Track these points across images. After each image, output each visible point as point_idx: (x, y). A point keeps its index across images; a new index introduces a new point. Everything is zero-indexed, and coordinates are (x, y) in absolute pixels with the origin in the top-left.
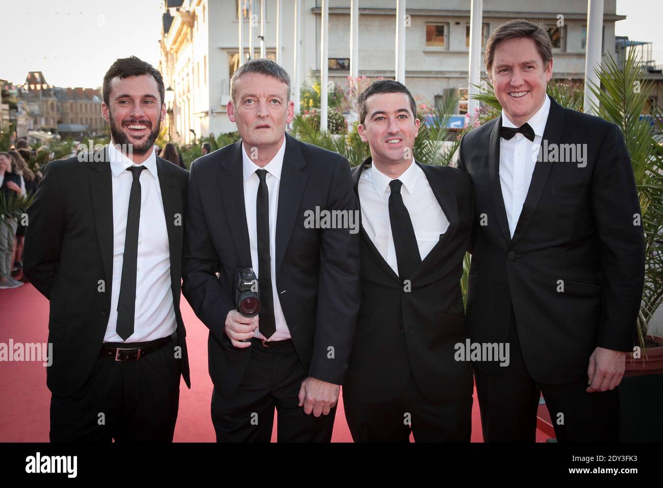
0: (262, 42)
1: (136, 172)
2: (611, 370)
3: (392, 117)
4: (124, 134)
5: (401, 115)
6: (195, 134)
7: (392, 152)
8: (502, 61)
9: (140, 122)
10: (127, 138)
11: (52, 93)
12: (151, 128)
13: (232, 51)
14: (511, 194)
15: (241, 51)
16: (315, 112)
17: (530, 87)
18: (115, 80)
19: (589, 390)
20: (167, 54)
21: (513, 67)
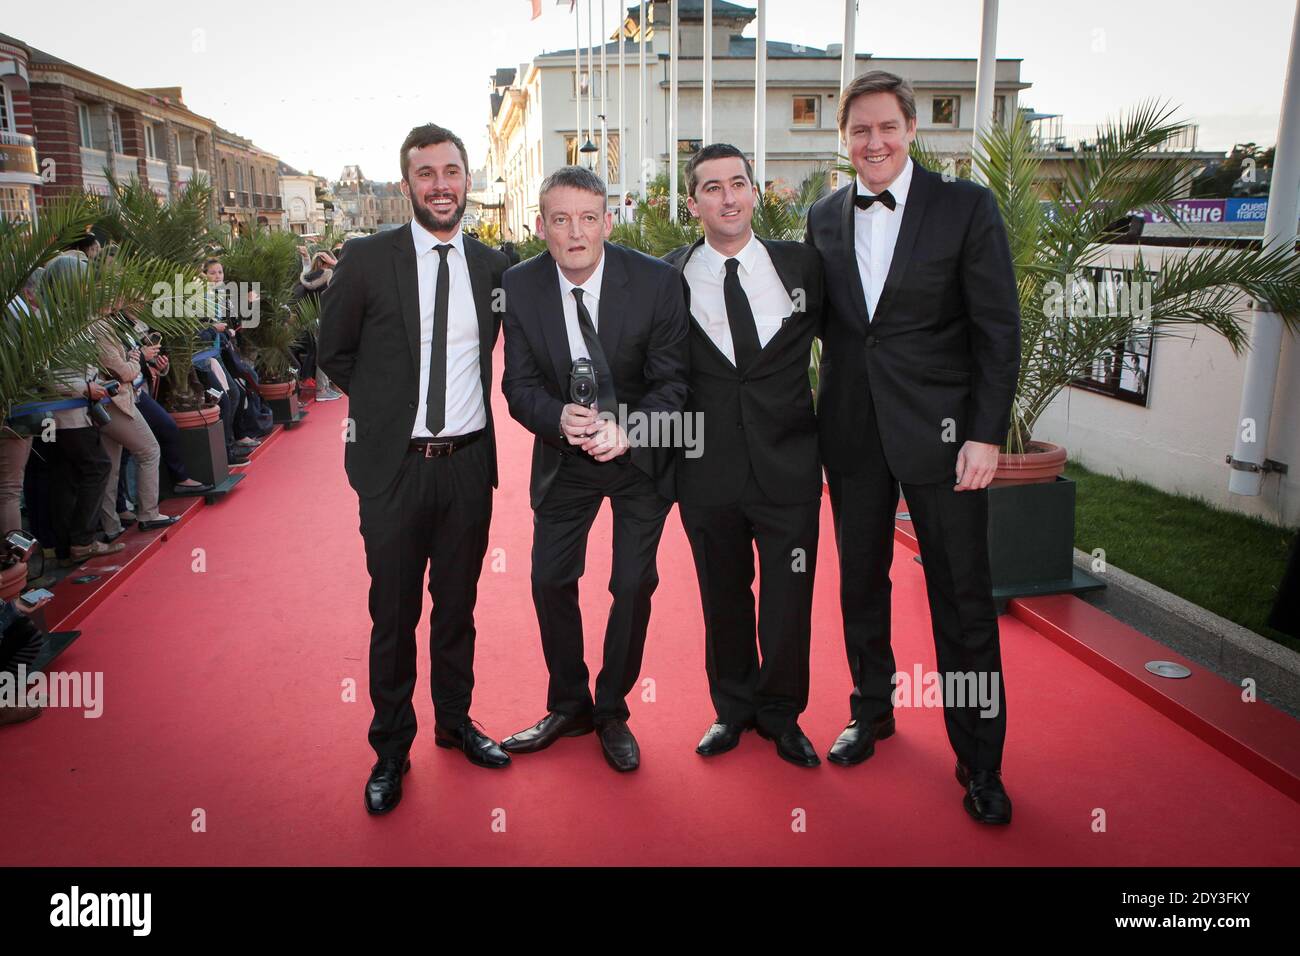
0: (602, 122)
1: (443, 251)
2: (984, 466)
3: (727, 186)
4: (427, 210)
5: (738, 182)
6: (529, 230)
7: (729, 225)
8: (859, 121)
9: (444, 195)
10: (432, 216)
11: (370, 189)
12: (456, 203)
13: (570, 136)
14: (869, 271)
15: (579, 133)
16: (664, 200)
17: (891, 150)
18: (413, 151)
19: (957, 488)
20: (496, 140)
21: (872, 127)
